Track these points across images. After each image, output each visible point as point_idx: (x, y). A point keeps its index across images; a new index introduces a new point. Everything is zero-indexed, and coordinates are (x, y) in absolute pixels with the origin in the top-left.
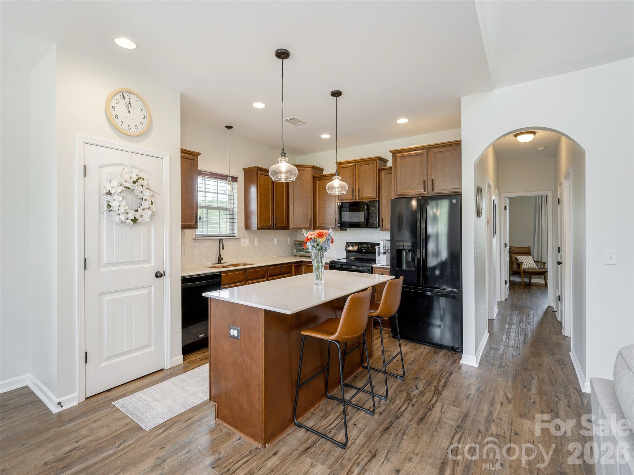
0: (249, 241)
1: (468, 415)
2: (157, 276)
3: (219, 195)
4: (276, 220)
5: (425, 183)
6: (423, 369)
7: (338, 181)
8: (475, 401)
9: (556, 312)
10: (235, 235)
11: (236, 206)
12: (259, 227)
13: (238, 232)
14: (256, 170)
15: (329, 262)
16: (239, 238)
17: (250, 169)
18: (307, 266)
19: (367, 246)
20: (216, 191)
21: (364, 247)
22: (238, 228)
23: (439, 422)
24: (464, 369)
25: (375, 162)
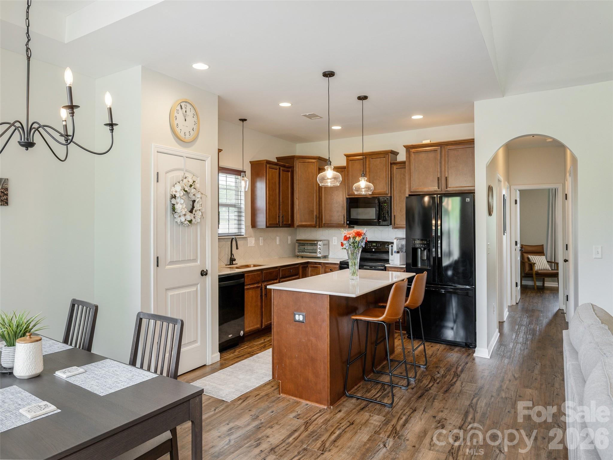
0: (255, 240)
1: (483, 387)
2: (202, 275)
3: (227, 191)
4: (282, 217)
5: (439, 180)
6: (441, 361)
7: (364, 181)
8: (488, 380)
9: (566, 313)
10: (242, 234)
11: (243, 202)
12: (268, 225)
13: (246, 230)
14: (265, 163)
15: (339, 262)
16: (246, 237)
17: (258, 162)
18: (314, 267)
19: (377, 245)
20: (225, 187)
21: (373, 246)
22: (246, 226)
23: (460, 392)
24: (477, 360)
25: (388, 155)
